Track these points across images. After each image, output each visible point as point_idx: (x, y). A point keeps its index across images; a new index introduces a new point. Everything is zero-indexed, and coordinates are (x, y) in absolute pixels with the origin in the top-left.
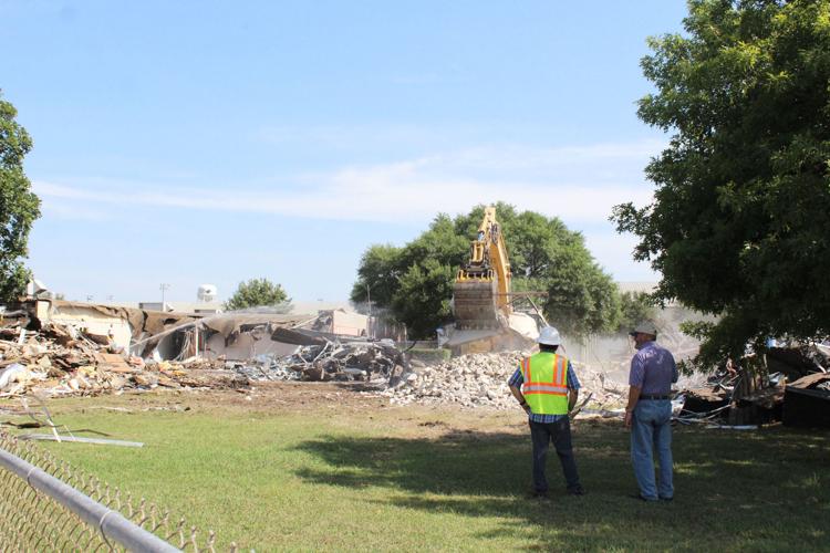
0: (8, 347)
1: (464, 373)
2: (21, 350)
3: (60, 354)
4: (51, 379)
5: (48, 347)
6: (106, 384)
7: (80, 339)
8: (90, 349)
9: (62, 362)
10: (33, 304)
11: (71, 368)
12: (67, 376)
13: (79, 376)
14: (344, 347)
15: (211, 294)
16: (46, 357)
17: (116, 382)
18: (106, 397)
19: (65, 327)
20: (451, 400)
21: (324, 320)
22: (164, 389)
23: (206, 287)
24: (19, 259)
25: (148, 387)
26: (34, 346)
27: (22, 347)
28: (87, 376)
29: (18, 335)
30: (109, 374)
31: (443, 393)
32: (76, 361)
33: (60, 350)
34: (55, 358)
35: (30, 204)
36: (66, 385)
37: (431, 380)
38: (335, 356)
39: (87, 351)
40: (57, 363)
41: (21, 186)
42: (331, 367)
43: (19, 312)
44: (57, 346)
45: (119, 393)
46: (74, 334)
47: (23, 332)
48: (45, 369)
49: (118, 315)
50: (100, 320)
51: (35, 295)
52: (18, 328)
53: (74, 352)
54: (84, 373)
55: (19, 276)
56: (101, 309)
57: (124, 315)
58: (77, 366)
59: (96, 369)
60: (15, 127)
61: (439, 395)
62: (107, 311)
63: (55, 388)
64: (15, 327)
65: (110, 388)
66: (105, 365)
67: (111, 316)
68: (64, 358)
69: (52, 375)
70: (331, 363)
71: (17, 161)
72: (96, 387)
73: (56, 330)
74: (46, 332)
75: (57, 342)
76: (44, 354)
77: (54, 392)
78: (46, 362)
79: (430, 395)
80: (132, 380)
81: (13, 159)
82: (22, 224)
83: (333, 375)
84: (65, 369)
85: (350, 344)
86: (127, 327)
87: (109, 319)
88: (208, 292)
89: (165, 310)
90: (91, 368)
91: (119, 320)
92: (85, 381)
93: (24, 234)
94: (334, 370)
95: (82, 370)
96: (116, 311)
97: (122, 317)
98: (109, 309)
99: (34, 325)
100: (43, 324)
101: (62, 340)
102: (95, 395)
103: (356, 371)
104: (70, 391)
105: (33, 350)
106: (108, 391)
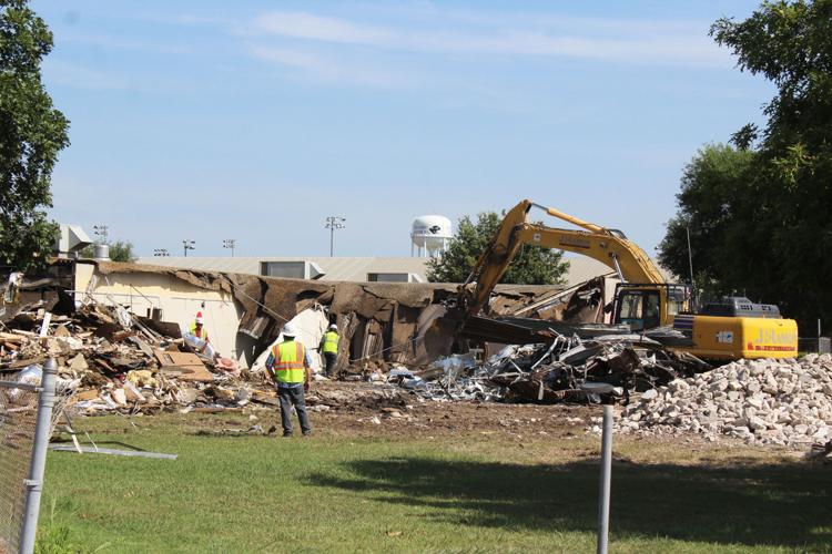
0: (25, 340)
1: (729, 388)
2: (44, 344)
3: (100, 351)
4: (88, 388)
5: (85, 341)
6: (169, 398)
7: (135, 328)
8: (150, 346)
9: (103, 363)
10: (68, 267)
11: (118, 372)
12: (110, 385)
13: (127, 384)
14: (586, 345)
15: (439, 234)
16: (80, 356)
17: (185, 394)
18: (167, 416)
19: (112, 309)
20: (692, 430)
21: (587, 296)
22: (257, 407)
23: (431, 221)
24: (39, 208)
25: (234, 403)
26: (63, 339)
27: (45, 340)
28: (140, 384)
29: (41, 322)
30: (173, 383)
31: (684, 419)
32: (124, 361)
33: (102, 346)
34: (92, 357)
35: (52, 127)
36: (108, 398)
37: (674, 400)
38: (567, 361)
39: (146, 348)
40: (98, 364)
41: (39, 103)
42: (560, 380)
43: (46, 281)
44: (97, 341)
45: (185, 411)
46: (126, 320)
47: (48, 317)
48: (79, 373)
49: (215, 286)
50: (181, 294)
51: (70, 253)
52: (41, 312)
53: (123, 349)
54: (136, 380)
55: (39, 235)
56: (184, 276)
57: (225, 285)
58: (127, 369)
59: (153, 375)
60: (28, 17)
61: (678, 422)
62: (194, 280)
63: (92, 402)
64: (36, 310)
65: (174, 402)
66: (173, 368)
67: (203, 289)
68: (107, 356)
69: (87, 383)
70: (560, 372)
71: (32, 68)
72: (153, 400)
73: (98, 314)
74: (81, 317)
75: (97, 334)
76: (77, 352)
77: (91, 407)
78: (80, 363)
79: (664, 423)
80: (209, 392)
81: (28, 66)
82: (43, 157)
83: (561, 394)
84: (108, 374)
85: (597, 339)
86: (231, 308)
87: (199, 295)
88: (434, 230)
89: (308, 276)
90: (146, 373)
91: (216, 295)
92: (137, 392)
93: (44, 172)
94: (564, 386)
95: (133, 377)
96: (211, 279)
97: (222, 291)
98: (197, 275)
99: (64, 306)
100: (78, 305)
101: (107, 330)
102: (150, 413)
103: (603, 387)
104: (115, 406)
105: (63, 345)
106: (170, 408)
